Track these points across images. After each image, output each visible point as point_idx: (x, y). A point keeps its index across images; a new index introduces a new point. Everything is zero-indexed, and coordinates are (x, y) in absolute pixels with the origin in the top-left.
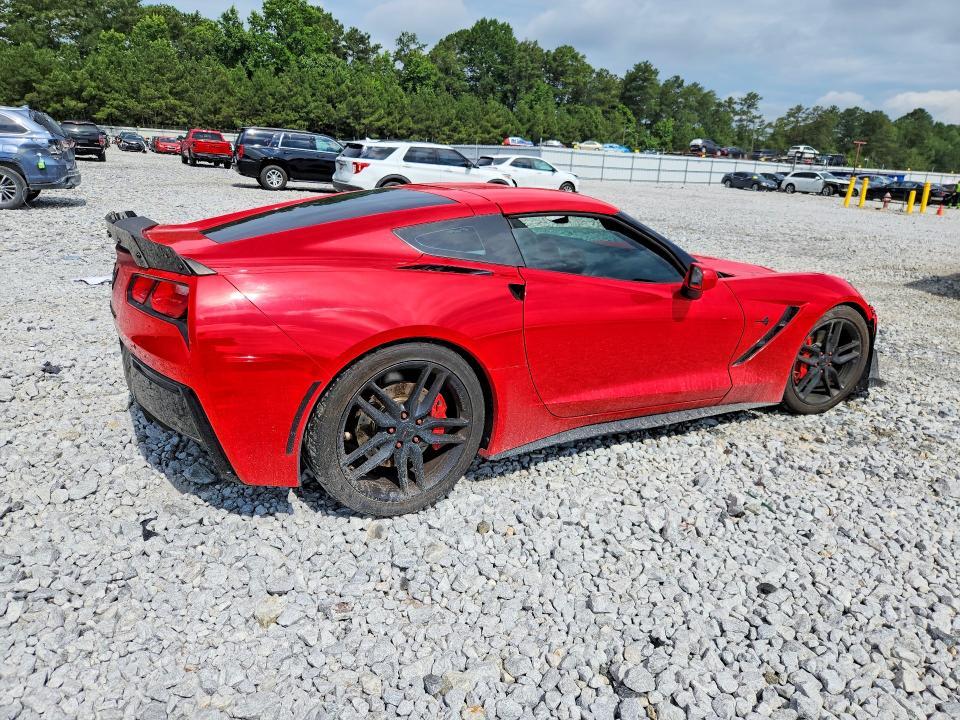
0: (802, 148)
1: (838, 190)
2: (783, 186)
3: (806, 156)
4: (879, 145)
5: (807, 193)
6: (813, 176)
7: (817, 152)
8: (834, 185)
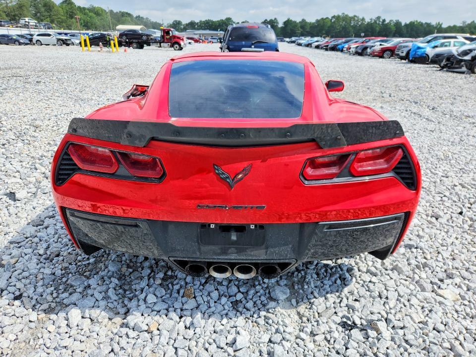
0: (27, 19)
1: (65, 43)
2: (34, 41)
3: (31, 24)
4: (56, 17)
5: (49, 45)
6: (49, 35)
7: (36, 22)
8: (62, 40)
